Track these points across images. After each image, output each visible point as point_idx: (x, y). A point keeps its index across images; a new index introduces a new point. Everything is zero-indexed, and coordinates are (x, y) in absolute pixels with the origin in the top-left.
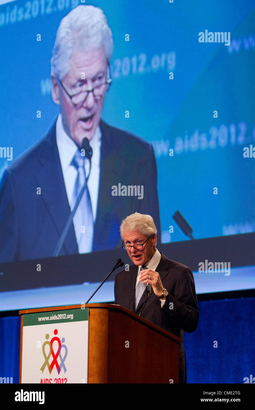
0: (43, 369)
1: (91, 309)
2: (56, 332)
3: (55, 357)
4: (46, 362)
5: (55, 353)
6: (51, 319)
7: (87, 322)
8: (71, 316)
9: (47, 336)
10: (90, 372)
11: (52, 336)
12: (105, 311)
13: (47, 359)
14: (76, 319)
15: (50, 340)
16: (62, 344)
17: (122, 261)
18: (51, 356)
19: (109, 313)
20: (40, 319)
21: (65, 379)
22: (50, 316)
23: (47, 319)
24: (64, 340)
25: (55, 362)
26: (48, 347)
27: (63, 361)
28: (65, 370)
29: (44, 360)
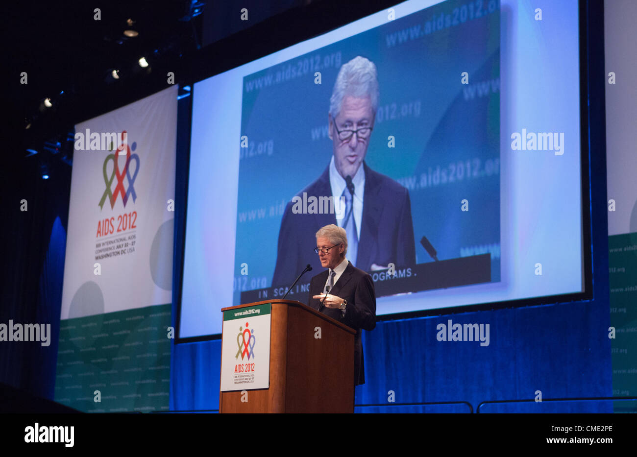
0: (237, 356)
1: (273, 305)
2: (247, 325)
3: (246, 346)
4: (240, 351)
5: (246, 343)
6: (244, 314)
7: (270, 315)
8: (258, 311)
9: (241, 329)
10: (272, 358)
11: (244, 328)
12: (285, 306)
13: (240, 347)
14: (262, 313)
15: (242, 332)
16: (251, 334)
17: (311, 266)
18: (244, 346)
19: (288, 308)
20: (236, 315)
21: (254, 364)
22: (243, 311)
23: (241, 314)
24: (252, 331)
25: (246, 350)
26: (241, 337)
27: (252, 349)
28: (253, 356)
29: (238, 349)
